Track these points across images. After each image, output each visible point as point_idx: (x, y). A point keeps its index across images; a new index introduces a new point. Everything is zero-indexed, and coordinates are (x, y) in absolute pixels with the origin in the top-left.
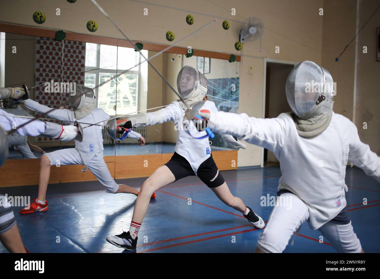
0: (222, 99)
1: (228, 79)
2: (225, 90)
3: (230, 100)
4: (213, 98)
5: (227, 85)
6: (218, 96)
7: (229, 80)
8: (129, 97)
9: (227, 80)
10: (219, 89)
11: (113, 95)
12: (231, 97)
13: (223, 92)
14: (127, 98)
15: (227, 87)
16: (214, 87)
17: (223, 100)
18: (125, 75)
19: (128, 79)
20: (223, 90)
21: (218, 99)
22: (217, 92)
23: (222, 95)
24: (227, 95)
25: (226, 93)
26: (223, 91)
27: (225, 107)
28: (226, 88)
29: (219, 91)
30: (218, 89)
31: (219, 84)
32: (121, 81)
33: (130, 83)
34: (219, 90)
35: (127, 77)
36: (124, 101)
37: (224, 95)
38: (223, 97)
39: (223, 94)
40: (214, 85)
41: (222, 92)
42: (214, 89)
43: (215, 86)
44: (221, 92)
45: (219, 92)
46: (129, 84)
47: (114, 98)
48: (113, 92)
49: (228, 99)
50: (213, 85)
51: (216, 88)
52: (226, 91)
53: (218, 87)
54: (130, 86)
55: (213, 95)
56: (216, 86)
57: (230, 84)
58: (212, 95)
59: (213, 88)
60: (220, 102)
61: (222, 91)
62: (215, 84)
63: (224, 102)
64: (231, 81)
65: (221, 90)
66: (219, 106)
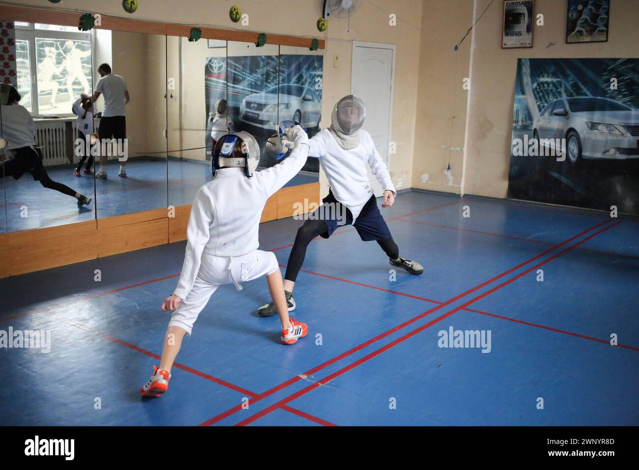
0: (250, 89)
1: (260, 57)
2: (255, 75)
3: (264, 92)
4: (233, 87)
5: (258, 67)
6: (242, 83)
7: (263, 60)
8: (82, 83)
9: (259, 59)
10: (244, 73)
11: (62, 78)
12: (266, 86)
13: (252, 78)
15: (258, 70)
16: (235, 70)
17: (252, 92)
18: (75, 42)
19: (78, 50)
20: (251, 75)
21: (243, 89)
22: (241, 78)
23: (250, 82)
24: (259, 83)
25: (255, 80)
26: (251, 76)
27: (255, 103)
28: (256, 72)
29: (244, 76)
30: (243, 74)
31: (244, 66)
32: (67, 54)
33: (81, 57)
34: (245, 75)
35: (78, 47)
36: (74, 90)
37: (253, 83)
38: (251, 86)
39: (252, 82)
40: (235, 66)
41: (250, 79)
42: (234, 74)
43: (237, 69)
44: (248, 78)
45: (244, 79)
46: (82, 59)
47: (63, 82)
48: (61, 74)
49: (261, 90)
50: (234, 67)
51: (239, 72)
52: (258, 78)
53: (243, 71)
54: (83, 63)
55: (234, 84)
56: (240, 68)
57: (264, 66)
58: (232, 82)
59: (233, 71)
60: (247, 95)
61: (249, 77)
62: (237, 65)
63: (254, 95)
64: (266, 62)
65: (248, 75)
66: (244, 101)
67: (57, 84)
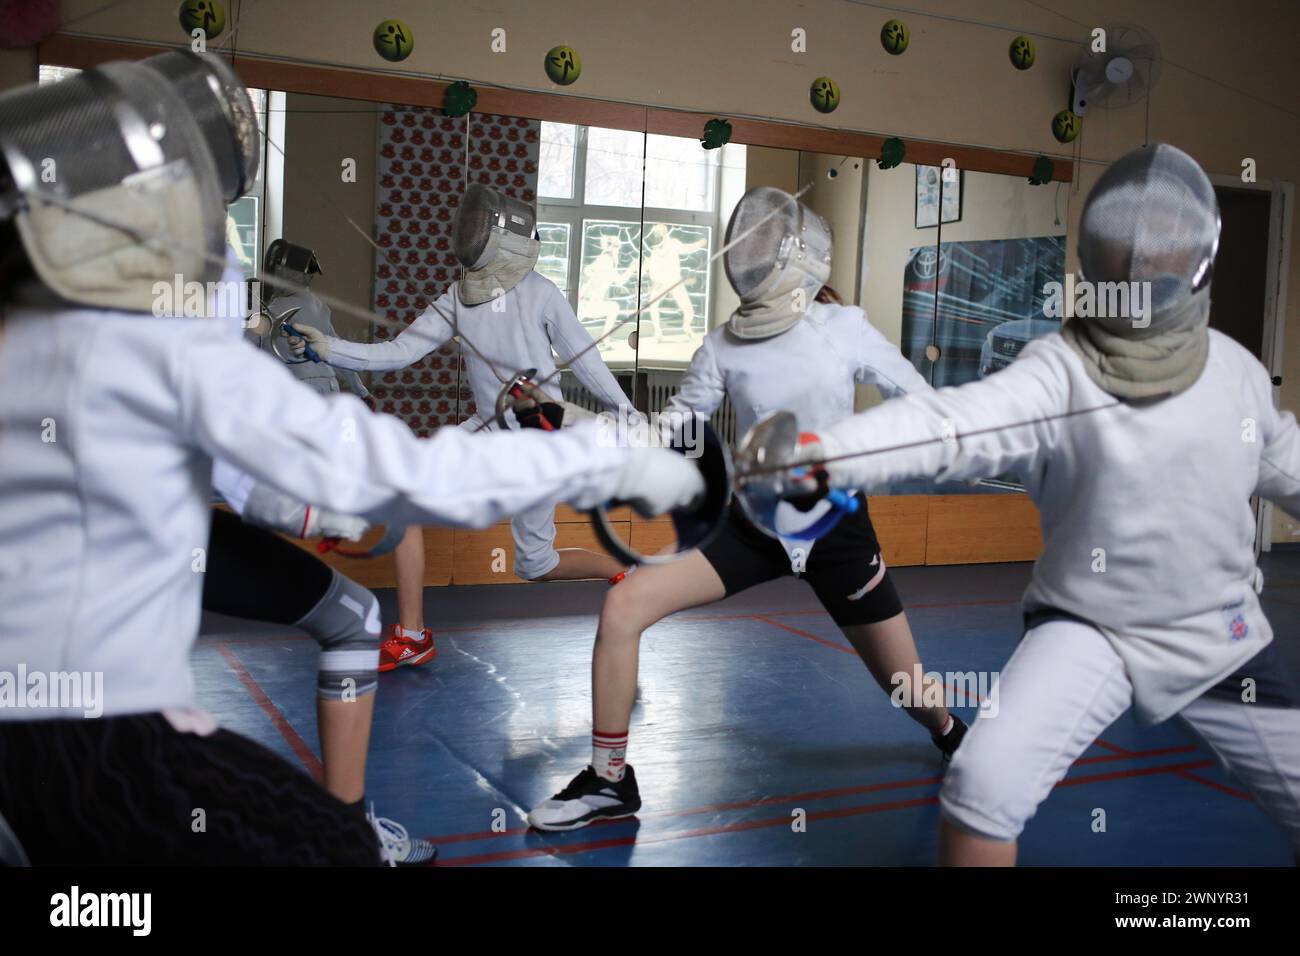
0: (1003, 312)
1: (1025, 240)
2: (1012, 279)
3: (1030, 316)
4: (970, 307)
5: (1019, 262)
6: (987, 299)
7: (1030, 247)
8: (679, 303)
9: (1023, 245)
10: (992, 276)
11: (626, 295)
12: (1035, 304)
13: (1007, 287)
14: (673, 305)
15: (1019, 269)
16: (975, 270)
17: (1005, 316)
18: (669, 227)
19: (676, 242)
20: (1007, 279)
21: (989, 312)
22: (985, 287)
23: (1002, 296)
24: (1021, 298)
25: (1014, 290)
26: (1005, 282)
27: (1011, 340)
28: (1016, 272)
29: (991, 283)
30: (989, 278)
31: (992, 259)
32: (654, 247)
33: (683, 253)
34: (993, 280)
35: (676, 235)
36: (662, 316)
37: (1009, 298)
38: (1004, 303)
39: (1007, 294)
40: (975, 261)
41: (1003, 288)
42: (973, 277)
43: (978, 267)
44: (1000, 287)
45: (991, 289)
46: (682, 257)
47: (629, 302)
48: (627, 285)
49: (1025, 314)
50: (972, 264)
51: (980, 272)
52: (1018, 285)
53: (990, 270)
54: (683, 264)
55: (971, 300)
56: (984, 266)
57: (1031, 259)
58: (968, 296)
59: (971, 272)
60: (996, 324)
61: (1001, 284)
62: (979, 259)
63: (1010, 323)
64: (1035, 251)
65: (999, 279)
66: (990, 336)
67: (617, 306)
